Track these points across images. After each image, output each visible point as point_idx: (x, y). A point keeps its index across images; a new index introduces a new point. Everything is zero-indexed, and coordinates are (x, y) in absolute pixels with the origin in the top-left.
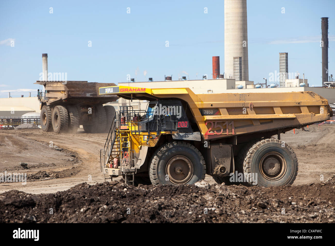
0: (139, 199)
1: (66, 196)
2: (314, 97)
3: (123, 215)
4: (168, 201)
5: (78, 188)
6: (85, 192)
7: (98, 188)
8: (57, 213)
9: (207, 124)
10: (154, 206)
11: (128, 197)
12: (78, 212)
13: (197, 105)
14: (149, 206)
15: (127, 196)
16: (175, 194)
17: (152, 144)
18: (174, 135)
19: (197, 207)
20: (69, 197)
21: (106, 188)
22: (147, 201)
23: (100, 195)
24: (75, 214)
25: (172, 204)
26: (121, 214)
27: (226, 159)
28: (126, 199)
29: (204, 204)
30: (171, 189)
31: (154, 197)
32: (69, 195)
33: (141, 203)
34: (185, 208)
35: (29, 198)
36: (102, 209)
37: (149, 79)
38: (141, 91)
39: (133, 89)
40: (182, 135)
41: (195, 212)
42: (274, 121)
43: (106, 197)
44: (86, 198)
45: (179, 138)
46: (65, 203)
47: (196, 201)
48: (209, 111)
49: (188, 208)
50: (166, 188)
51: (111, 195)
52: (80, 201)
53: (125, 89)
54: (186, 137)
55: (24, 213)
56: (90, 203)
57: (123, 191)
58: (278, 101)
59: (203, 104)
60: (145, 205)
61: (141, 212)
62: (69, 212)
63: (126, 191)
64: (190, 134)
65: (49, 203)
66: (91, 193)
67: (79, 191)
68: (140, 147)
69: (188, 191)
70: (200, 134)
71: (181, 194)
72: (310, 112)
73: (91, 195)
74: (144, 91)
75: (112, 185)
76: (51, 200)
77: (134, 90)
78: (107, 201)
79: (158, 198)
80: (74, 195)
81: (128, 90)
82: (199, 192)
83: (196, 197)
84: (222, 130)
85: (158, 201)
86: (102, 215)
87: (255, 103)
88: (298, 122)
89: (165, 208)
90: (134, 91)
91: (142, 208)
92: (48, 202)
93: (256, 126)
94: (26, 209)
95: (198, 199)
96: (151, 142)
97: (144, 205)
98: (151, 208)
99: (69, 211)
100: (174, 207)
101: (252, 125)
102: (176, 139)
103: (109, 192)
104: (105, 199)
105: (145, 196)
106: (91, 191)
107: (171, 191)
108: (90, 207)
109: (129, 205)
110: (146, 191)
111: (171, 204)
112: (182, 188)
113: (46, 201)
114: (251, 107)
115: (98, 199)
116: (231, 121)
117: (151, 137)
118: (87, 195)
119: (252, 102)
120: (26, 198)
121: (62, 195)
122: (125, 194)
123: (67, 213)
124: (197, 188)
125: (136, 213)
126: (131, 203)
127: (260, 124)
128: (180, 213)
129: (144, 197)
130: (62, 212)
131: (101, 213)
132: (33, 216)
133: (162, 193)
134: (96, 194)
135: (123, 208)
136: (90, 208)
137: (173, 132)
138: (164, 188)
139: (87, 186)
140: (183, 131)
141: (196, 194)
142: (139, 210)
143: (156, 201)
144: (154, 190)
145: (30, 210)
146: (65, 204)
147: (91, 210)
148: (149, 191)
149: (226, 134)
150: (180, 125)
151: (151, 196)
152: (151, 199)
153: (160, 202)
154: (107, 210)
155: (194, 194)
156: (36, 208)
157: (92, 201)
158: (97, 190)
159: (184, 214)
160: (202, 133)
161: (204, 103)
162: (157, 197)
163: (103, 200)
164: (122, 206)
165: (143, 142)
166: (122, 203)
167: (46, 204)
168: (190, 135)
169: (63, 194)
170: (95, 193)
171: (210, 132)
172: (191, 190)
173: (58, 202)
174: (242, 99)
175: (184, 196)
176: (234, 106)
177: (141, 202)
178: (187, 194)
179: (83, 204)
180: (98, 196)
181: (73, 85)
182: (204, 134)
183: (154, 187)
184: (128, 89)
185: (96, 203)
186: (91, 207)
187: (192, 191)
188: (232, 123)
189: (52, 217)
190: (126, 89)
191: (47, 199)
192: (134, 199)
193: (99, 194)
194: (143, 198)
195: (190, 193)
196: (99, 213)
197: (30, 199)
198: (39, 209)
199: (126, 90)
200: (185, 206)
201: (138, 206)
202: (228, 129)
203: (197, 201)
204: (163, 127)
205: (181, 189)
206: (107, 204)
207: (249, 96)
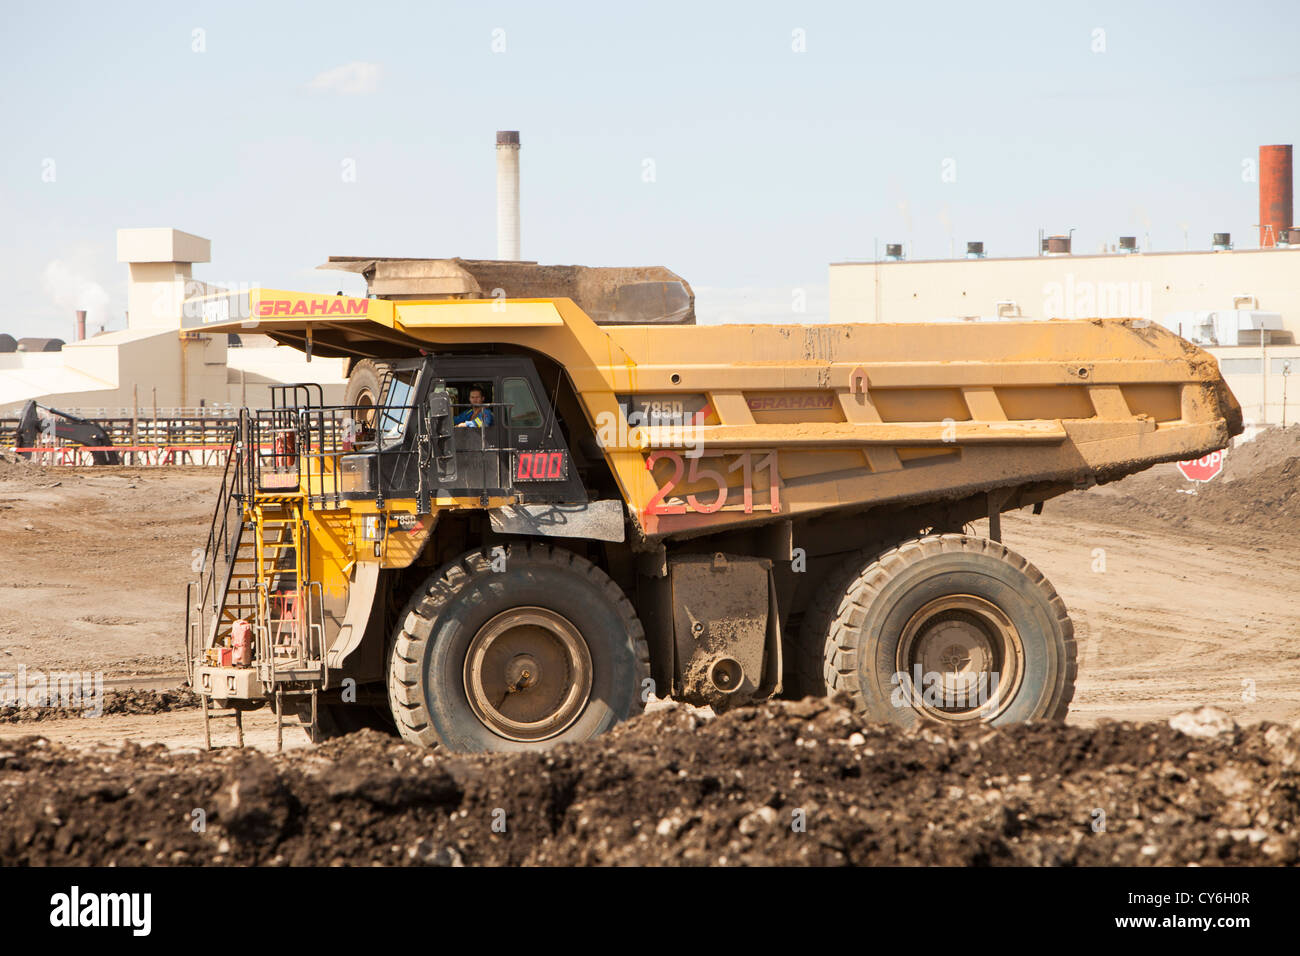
0: (917, 783)
1: (596, 764)
2: (1154, 346)
3: (845, 852)
4: (1048, 797)
5: (647, 728)
6: (677, 746)
7: (736, 731)
8: (554, 838)
9: (652, 463)
10: (984, 814)
11: (868, 774)
12: (648, 834)
13: (608, 379)
14: (963, 817)
15: (864, 769)
16: (1082, 764)
17: (397, 554)
18: (497, 511)
19: (1180, 824)
20: (608, 768)
21: (772, 732)
22: (955, 792)
23: (744, 761)
24: (634, 842)
25: (1068, 809)
26: (836, 850)
27: (743, 625)
28: (860, 781)
29: (1213, 812)
30: (1061, 741)
31: (986, 775)
32: (611, 757)
33: (926, 801)
34: (1123, 829)
35: (434, 771)
36: (751, 823)
37: (966, 248)
38: (349, 311)
39: (314, 302)
40: (537, 514)
41: (1171, 848)
42: (963, 454)
43: (772, 771)
44: (683, 773)
45: (522, 529)
46: (591, 794)
47: (1176, 796)
48: (664, 404)
49: (1139, 827)
50: (1040, 737)
51: (792, 762)
52: (655, 785)
53: (278, 303)
54: (552, 522)
55: (410, 836)
56: (700, 796)
57: (846, 746)
58: (987, 364)
59: (636, 371)
60: (946, 812)
61: (926, 840)
62: (609, 837)
63: (861, 748)
64: (574, 511)
65: (522, 795)
66: (702, 752)
67: (650, 742)
68: (348, 567)
69: (1141, 754)
70: (619, 508)
71: (1107, 761)
72: (1133, 414)
73: (702, 761)
74: (361, 313)
75: (797, 716)
76: (530, 780)
77: (319, 307)
78: (773, 789)
79: (1004, 779)
80: (631, 758)
81: (291, 309)
82: (1188, 760)
83: (1176, 778)
84: (723, 492)
85: (1002, 793)
86: (754, 852)
87: (876, 370)
88: (1080, 457)
89: (1033, 826)
90: (318, 312)
91: (931, 826)
92: (516, 788)
93: (878, 473)
94: (421, 817)
95: (1184, 790)
96: (390, 544)
97: (939, 810)
98: (974, 824)
99: (609, 830)
100: (1076, 824)
101: (864, 470)
102: (506, 531)
103: (785, 749)
104: (766, 781)
105: (944, 769)
106: (706, 743)
107: (1062, 750)
108: (699, 814)
109: (872, 808)
110: (951, 750)
111: (1062, 808)
112: (1111, 740)
113: (506, 783)
114: (859, 389)
115: (737, 779)
116: (767, 451)
117: (394, 524)
118: (688, 760)
119: (865, 364)
120: (422, 769)
121: (576, 757)
122: (857, 761)
123: (598, 840)
124: (1180, 741)
125: (902, 847)
126: (883, 799)
127: (898, 465)
128: (1101, 849)
129: (942, 776)
130: (578, 834)
131: (747, 841)
132: (451, 851)
133: (1019, 758)
134: (725, 758)
135: (844, 824)
136: (698, 821)
137: (493, 502)
138: (1032, 737)
139: (686, 723)
140: (545, 497)
141: (1177, 766)
142: (919, 834)
143: (993, 795)
144: (987, 744)
145: (439, 820)
146: (589, 798)
147: (704, 829)
148: (965, 749)
149: (743, 511)
150: (529, 467)
151: (973, 771)
152: (972, 784)
153: (1011, 801)
154: (777, 830)
155: (1168, 768)
156: (464, 813)
157: (709, 786)
158: (733, 738)
159: (1121, 856)
160: (630, 505)
161: (639, 367)
162: (999, 775)
163: (758, 783)
164: (842, 813)
165: (361, 545)
166: (843, 801)
167: (505, 795)
168: (573, 514)
169: (581, 756)
170: (722, 752)
171: (666, 499)
172: (1152, 750)
173: (559, 788)
174: (817, 352)
175: (1120, 772)
176: (781, 384)
177: (926, 797)
178: (1134, 764)
179: (667, 800)
180: (735, 765)
181: (486, 275)
182: (641, 510)
183: (986, 733)
184: (288, 304)
185: (727, 796)
186: (706, 815)
187: (1158, 751)
188: (772, 459)
189: (533, 853)
190: (283, 303)
191: (512, 773)
192: (896, 785)
193: (741, 756)
194: (937, 780)
195: (1149, 760)
196: (739, 839)
197: (438, 773)
198: (478, 818)
199: (282, 309)
200: (1124, 820)
201: (914, 814)
202: (753, 488)
203: (1182, 800)
204: (444, 475)
205: (1106, 742)
206: (776, 804)
207: (848, 335)
